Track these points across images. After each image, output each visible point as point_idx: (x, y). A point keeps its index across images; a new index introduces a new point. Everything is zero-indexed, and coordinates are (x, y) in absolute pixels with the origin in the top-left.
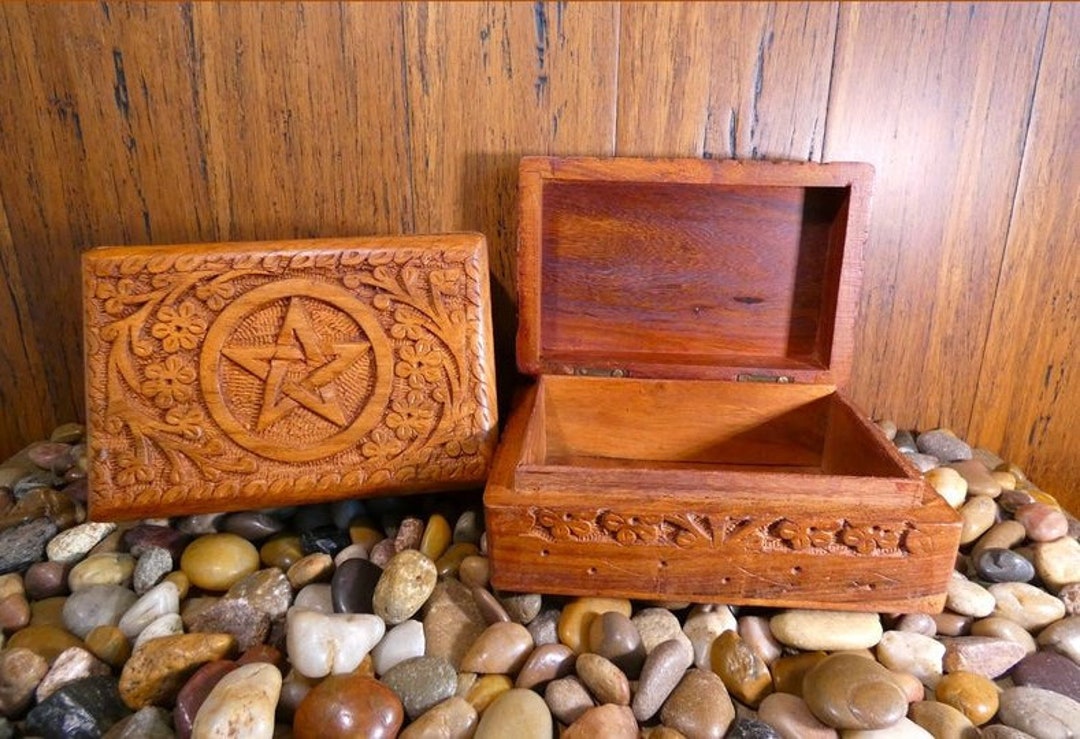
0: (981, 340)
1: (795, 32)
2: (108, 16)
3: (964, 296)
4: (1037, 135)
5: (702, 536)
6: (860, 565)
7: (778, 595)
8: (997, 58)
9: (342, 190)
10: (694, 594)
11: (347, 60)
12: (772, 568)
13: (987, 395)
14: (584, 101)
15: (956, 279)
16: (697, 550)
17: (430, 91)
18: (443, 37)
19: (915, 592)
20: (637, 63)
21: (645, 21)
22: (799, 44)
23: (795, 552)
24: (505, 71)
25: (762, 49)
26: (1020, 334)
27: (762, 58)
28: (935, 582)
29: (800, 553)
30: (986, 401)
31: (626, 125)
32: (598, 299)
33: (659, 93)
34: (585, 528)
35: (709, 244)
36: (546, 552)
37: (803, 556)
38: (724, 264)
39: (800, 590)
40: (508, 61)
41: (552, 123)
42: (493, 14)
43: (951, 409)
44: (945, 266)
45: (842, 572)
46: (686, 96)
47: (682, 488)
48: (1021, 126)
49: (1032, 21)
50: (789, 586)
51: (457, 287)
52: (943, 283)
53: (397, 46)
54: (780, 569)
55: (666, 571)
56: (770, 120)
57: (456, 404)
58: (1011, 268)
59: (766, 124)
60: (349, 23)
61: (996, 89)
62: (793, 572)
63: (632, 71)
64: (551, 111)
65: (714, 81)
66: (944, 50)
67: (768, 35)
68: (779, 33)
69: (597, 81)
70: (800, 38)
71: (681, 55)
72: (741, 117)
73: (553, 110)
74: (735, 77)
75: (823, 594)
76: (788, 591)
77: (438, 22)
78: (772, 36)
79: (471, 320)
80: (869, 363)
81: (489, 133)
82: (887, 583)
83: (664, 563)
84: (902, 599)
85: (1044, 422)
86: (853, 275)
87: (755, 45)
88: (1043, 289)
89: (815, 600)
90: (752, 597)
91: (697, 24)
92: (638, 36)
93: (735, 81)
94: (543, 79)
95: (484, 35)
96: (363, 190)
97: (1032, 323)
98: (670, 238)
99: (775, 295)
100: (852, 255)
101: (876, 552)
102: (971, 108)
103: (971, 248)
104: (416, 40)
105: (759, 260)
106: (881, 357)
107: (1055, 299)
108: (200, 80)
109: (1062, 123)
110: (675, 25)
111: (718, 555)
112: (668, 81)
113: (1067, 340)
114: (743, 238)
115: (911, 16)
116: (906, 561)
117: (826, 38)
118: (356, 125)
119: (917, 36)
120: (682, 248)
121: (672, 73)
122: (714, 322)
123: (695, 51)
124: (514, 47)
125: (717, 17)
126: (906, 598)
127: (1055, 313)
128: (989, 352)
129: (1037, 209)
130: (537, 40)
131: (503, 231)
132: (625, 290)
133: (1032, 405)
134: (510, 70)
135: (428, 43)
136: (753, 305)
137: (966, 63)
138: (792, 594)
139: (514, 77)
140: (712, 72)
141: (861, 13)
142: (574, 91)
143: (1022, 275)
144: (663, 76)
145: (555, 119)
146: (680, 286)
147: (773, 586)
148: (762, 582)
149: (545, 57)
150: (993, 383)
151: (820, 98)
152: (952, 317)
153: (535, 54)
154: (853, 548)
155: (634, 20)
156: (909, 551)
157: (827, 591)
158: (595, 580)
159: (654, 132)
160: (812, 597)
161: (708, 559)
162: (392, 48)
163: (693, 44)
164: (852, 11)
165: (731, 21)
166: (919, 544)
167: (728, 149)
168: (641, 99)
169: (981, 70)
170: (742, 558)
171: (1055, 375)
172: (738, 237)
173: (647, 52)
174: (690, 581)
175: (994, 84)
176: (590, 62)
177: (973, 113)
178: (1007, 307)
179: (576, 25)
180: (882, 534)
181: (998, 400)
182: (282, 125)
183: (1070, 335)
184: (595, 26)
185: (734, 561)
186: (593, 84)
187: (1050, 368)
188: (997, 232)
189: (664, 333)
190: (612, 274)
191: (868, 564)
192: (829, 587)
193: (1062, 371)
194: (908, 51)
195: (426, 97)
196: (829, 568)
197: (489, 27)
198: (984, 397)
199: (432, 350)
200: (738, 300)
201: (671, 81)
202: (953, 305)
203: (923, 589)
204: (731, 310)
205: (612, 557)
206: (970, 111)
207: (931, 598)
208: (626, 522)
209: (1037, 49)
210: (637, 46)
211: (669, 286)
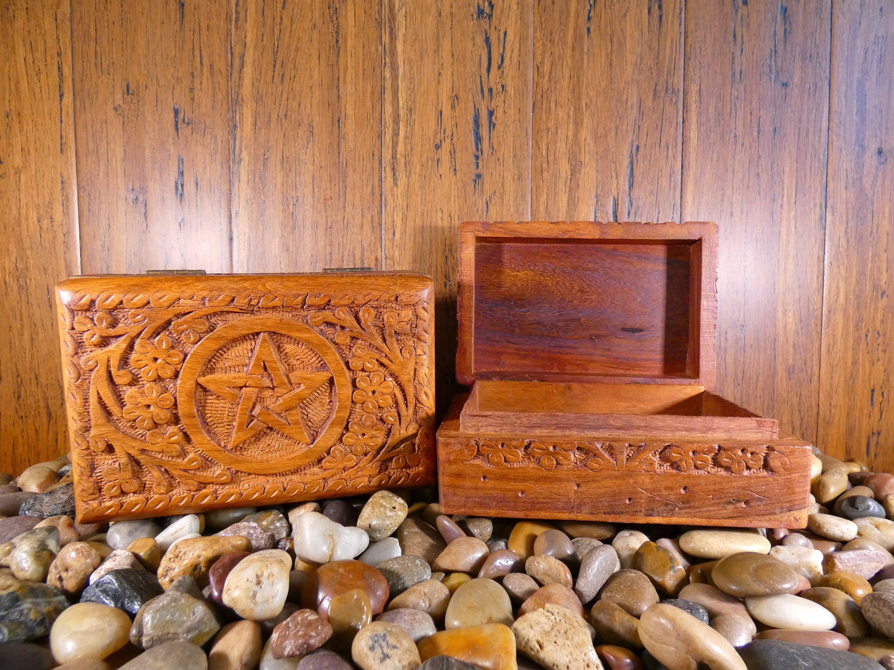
0: (816, 368)
1: (653, 145)
2: (178, 135)
3: (798, 333)
4: (833, 214)
5: (607, 460)
6: (734, 484)
7: (672, 513)
8: (797, 162)
9: (331, 253)
10: (605, 513)
11: (341, 164)
12: (666, 488)
13: (828, 414)
14: (507, 191)
15: (790, 320)
16: (605, 473)
17: (399, 184)
18: (409, 148)
19: (782, 508)
20: (545, 165)
21: (549, 138)
22: (658, 153)
23: (682, 473)
24: (452, 170)
25: (631, 156)
26: (846, 363)
27: (632, 163)
28: (797, 498)
29: (686, 474)
30: (827, 418)
31: (538, 208)
32: (517, 330)
33: (561, 185)
34: (516, 455)
35: (600, 287)
36: (485, 478)
37: (689, 476)
38: (612, 302)
39: (689, 507)
40: (454, 163)
41: (485, 206)
42: (444, 133)
43: (801, 425)
44: (780, 309)
45: (721, 491)
46: (580, 188)
47: (590, 428)
48: (821, 208)
49: (817, 138)
50: (681, 505)
51: (409, 326)
52: (780, 324)
53: (376, 153)
54: (672, 489)
55: (582, 492)
56: (641, 204)
57: (403, 425)
58: (829, 312)
59: (638, 207)
60: (344, 138)
61: (799, 183)
62: (682, 491)
63: (542, 171)
64: (484, 199)
65: (599, 177)
66: (759, 157)
67: (635, 147)
68: (643, 145)
69: (516, 177)
70: (657, 148)
71: (575, 160)
72: (620, 202)
73: (486, 197)
74: (614, 175)
75: (708, 511)
76: (680, 509)
77: (406, 137)
78: (638, 148)
79: (419, 355)
80: (732, 386)
81: (439, 213)
82: (759, 499)
83: (578, 485)
84: (771, 514)
85: (876, 437)
86: (710, 304)
87: (626, 153)
88: (857, 328)
89: (702, 517)
90: (651, 515)
91: (585, 140)
92: (544, 147)
93: (615, 177)
94: (479, 176)
95: (438, 147)
96: (346, 253)
97: (853, 355)
98: (570, 284)
99: (653, 326)
100: (708, 289)
101: (746, 473)
102: (783, 196)
103: (797, 296)
104: (390, 150)
105: (639, 300)
106: (741, 383)
107: (867, 336)
108: (236, 176)
109: (850, 206)
110: (570, 140)
111: (622, 477)
112: (567, 178)
113: (882, 369)
114: (625, 283)
115: (733, 135)
116: (771, 479)
117: (676, 148)
118: (344, 207)
119: (739, 147)
120: (580, 291)
121: (569, 172)
122: (607, 348)
123: (585, 157)
124: (458, 155)
125: (599, 136)
126: (775, 514)
127: (869, 347)
128: (823, 377)
129: (842, 268)
130: (474, 149)
131: (448, 283)
132: (539, 323)
133: (864, 422)
134: (455, 170)
135: (398, 152)
136: (636, 334)
137: (775, 165)
138: (683, 511)
139: (458, 174)
140: (597, 171)
141: (698, 132)
142: (500, 184)
143: (839, 318)
144: (564, 175)
145: (487, 203)
146: (579, 320)
147: (667, 504)
148: (658, 501)
149: (480, 162)
150: (831, 404)
151: (675, 189)
152: (792, 351)
153: (473, 160)
154: (728, 469)
155: (542, 137)
156: (772, 471)
157: (712, 509)
158: (525, 502)
159: (558, 212)
160: (700, 514)
161: (614, 481)
162: (373, 155)
163: (583, 152)
164: (692, 132)
165: (609, 136)
166: (780, 464)
167: (612, 220)
168: (548, 189)
169: (787, 169)
170: (640, 479)
171: (878, 397)
172: (622, 283)
173: (551, 158)
174: (601, 502)
175: (797, 180)
176: (511, 164)
177: (785, 198)
178: (832, 343)
179: (501, 140)
180: (749, 455)
181: (837, 418)
182: (291, 207)
183: (883, 365)
184: (514, 140)
185: (636, 483)
186: (514, 179)
187: (873, 391)
188: (815, 285)
189: (569, 357)
190: (528, 311)
191: (742, 483)
192: (712, 505)
193: (883, 393)
194: (734, 157)
195: (395, 188)
196: (711, 487)
197: (441, 141)
198: (825, 415)
199: (385, 380)
200: (624, 330)
201: (569, 177)
202: (791, 340)
203: (788, 505)
204: (619, 338)
205: (538, 480)
206: (782, 198)
207: (795, 513)
208: (548, 449)
209: (824, 156)
210: (544, 153)
211: (572, 320)
